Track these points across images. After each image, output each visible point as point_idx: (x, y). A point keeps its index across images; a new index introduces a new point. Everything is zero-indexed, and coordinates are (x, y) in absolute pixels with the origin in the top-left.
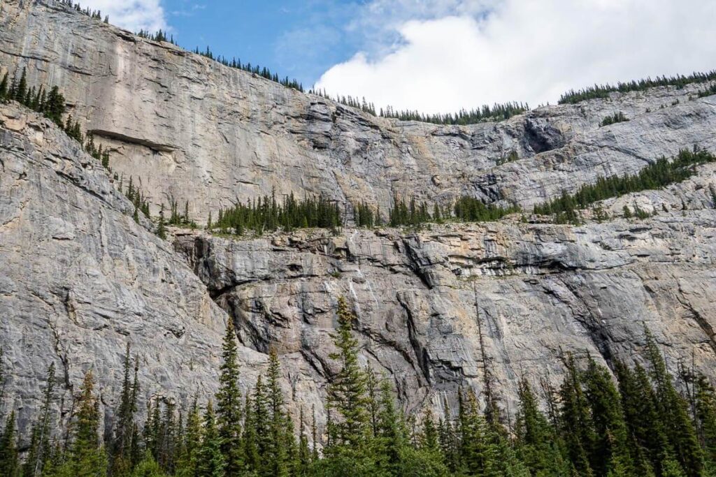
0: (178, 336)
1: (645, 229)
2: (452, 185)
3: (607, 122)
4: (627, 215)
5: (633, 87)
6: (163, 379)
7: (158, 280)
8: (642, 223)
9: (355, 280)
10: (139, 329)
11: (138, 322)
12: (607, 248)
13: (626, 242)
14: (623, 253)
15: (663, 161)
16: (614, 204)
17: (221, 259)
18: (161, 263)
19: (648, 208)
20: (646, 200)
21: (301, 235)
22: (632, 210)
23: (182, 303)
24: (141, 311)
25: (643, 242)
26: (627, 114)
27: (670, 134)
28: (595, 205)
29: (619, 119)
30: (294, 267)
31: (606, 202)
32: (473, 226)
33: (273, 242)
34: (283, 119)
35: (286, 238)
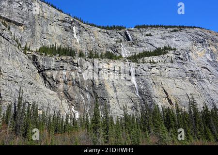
0: (31, 84)
1: (154, 67)
2: (104, 47)
3: (147, 35)
4: (150, 62)
5: (154, 26)
6: (28, 97)
7: (25, 67)
8: (154, 65)
9: (79, 72)
10: (21, 82)
11: (21, 79)
12: (145, 71)
13: (150, 70)
14: (148, 72)
15: (160, 48)
16: (147, 59)
17: (41, 62)
18: (26, 63)
19: (155, 61)
20: (155, 59)
21: (64, 58)
22: (152, 61)
23: (32, 75)
24: (21, 76)
25: (154, 70)
26: (152, 34)
27: (163, 41)
28: (142, 58)
29: (150, 35)
30: (62, 67)
31: (145, 58)
32: (111, 61)
33: (56, 59)
34: (57, 21)
35: (60, 58)
